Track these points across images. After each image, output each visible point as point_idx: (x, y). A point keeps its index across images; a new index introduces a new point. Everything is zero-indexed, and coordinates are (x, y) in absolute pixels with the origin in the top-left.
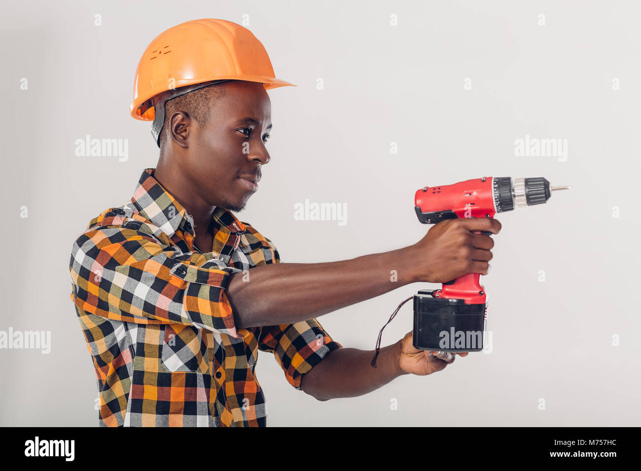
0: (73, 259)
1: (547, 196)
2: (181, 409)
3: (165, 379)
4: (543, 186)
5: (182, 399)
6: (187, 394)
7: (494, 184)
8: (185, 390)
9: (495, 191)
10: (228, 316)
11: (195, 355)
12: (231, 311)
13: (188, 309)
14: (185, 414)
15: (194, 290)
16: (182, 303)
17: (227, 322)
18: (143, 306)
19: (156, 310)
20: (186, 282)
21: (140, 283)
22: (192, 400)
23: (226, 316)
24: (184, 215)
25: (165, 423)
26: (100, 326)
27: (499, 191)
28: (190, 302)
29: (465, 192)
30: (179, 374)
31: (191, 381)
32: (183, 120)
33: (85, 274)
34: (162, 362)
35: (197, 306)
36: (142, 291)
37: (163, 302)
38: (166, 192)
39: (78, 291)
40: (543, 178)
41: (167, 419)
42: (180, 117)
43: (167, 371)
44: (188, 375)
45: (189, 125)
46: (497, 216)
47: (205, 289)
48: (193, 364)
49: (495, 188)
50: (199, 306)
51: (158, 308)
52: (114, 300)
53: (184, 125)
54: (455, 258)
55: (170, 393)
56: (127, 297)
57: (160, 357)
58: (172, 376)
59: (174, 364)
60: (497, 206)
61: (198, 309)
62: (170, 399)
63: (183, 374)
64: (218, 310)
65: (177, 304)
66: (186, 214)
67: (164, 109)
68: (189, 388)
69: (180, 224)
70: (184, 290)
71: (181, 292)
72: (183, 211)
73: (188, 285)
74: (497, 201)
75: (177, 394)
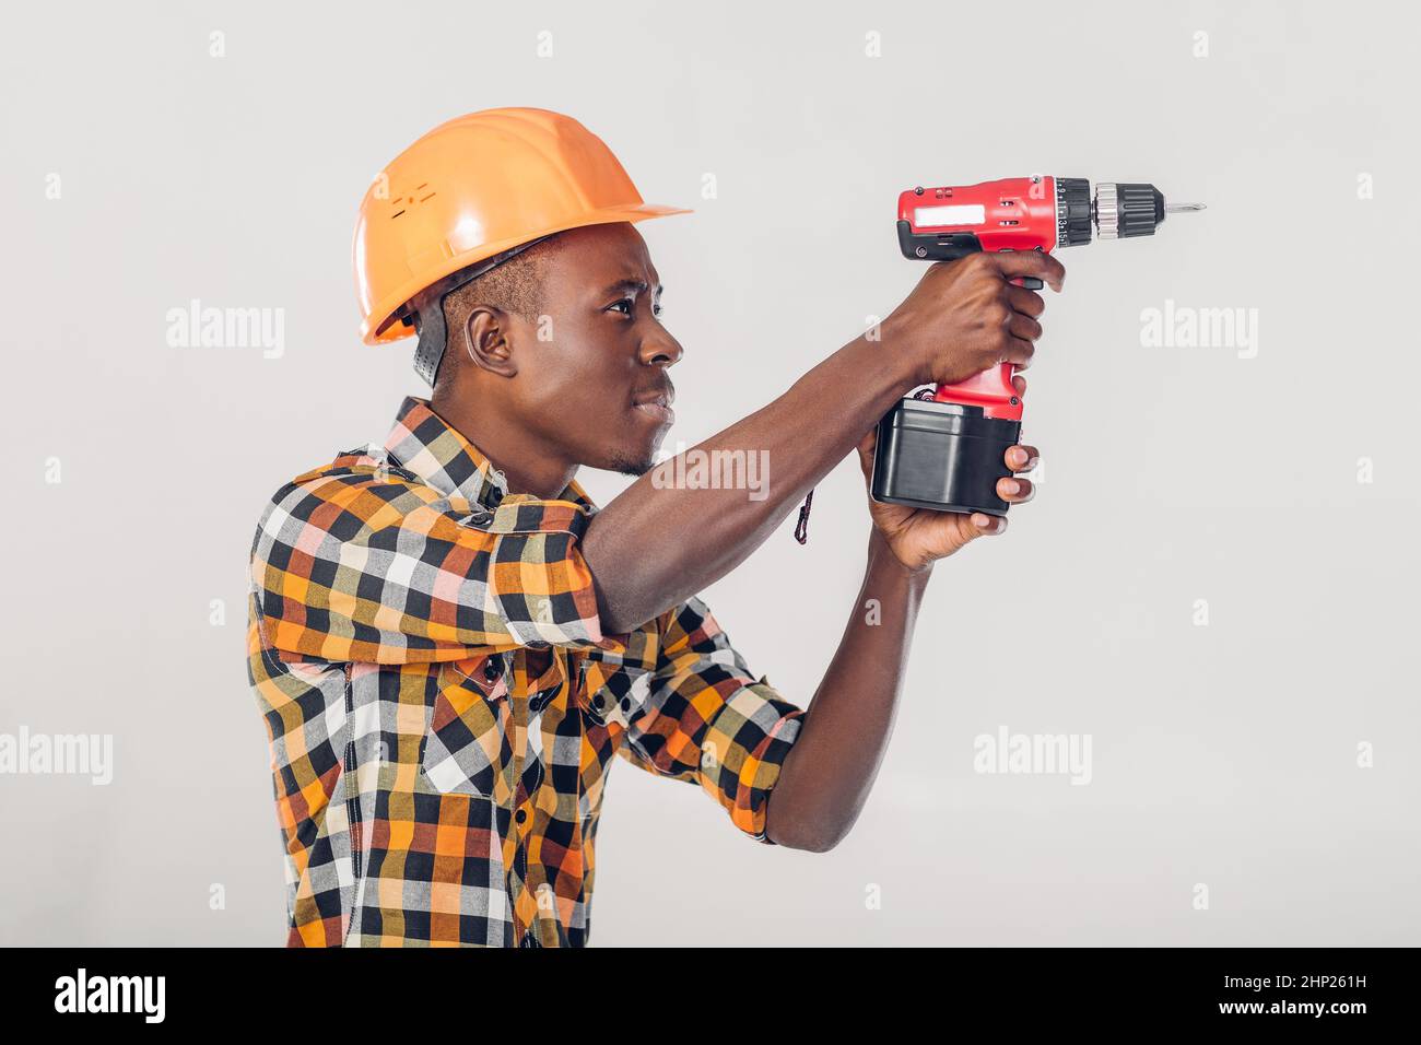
0: (260, 531)
1: (1159, 214)
2: (457, 873)
3: (428, 808)
4: (1153, 197)
5: (459, 851)
6: (470, 842)
7: (1058, 187)
8: (468, 834)
9: (1059, 200)
10: (584, 589)
11: (491, 762)
12: (590, 580)
13: (498, 590)
14: (464, 882)
15: (512, 549)
16: (485, 579)
17: (581, 604)
18: (404, 602)
19: (432, 605)
20: (493, 536)
21: (397, 553)
22: (479, 854)
23: (579, 589)
24: (488, 473)
25: (421, 900)
26: (298, 700)
27: (1068, 202)
28: (503, 574)
29: (1001, 199)
30: (456, 799)
31: (479, 815)
32: (490, 322)
33: (281, 556)
34: (423, 771)
35: (519, 579)
36: (402, 570)
37: (448, 586)
38: (451, 430)
39: (262, 604)
40: (1150, 186)
41: (427, 892)
42: (482, 318)
43: (431, 792)
44: (474, 801)
45: (506, 329)
46: (1059, 253)
47: (537, 544)
48: (484, 780)
49: (1059, 194)
50: (523, 580)
51: (437, 600)
52: (342, 604)
53: (497, 331)
54: (980, 326)
55: (435, 836)
56: (371, 588)
57: (421, 761)
58: (442, 803)
59: (449, 776)
60: (1060, 230)
61: (520, 585)
62: (434, 848)
63: (464, 799)
64: (563, 576)
65: (476, 583)
66: (492, 471)
67: (440, 313)
68: (474, 830)
69: (481, 495)
70: (490, 554)
71: (483, 558)
72: (484, 466)
73: (498, 541)
74: (1063, 220)
75: (450, 841)
